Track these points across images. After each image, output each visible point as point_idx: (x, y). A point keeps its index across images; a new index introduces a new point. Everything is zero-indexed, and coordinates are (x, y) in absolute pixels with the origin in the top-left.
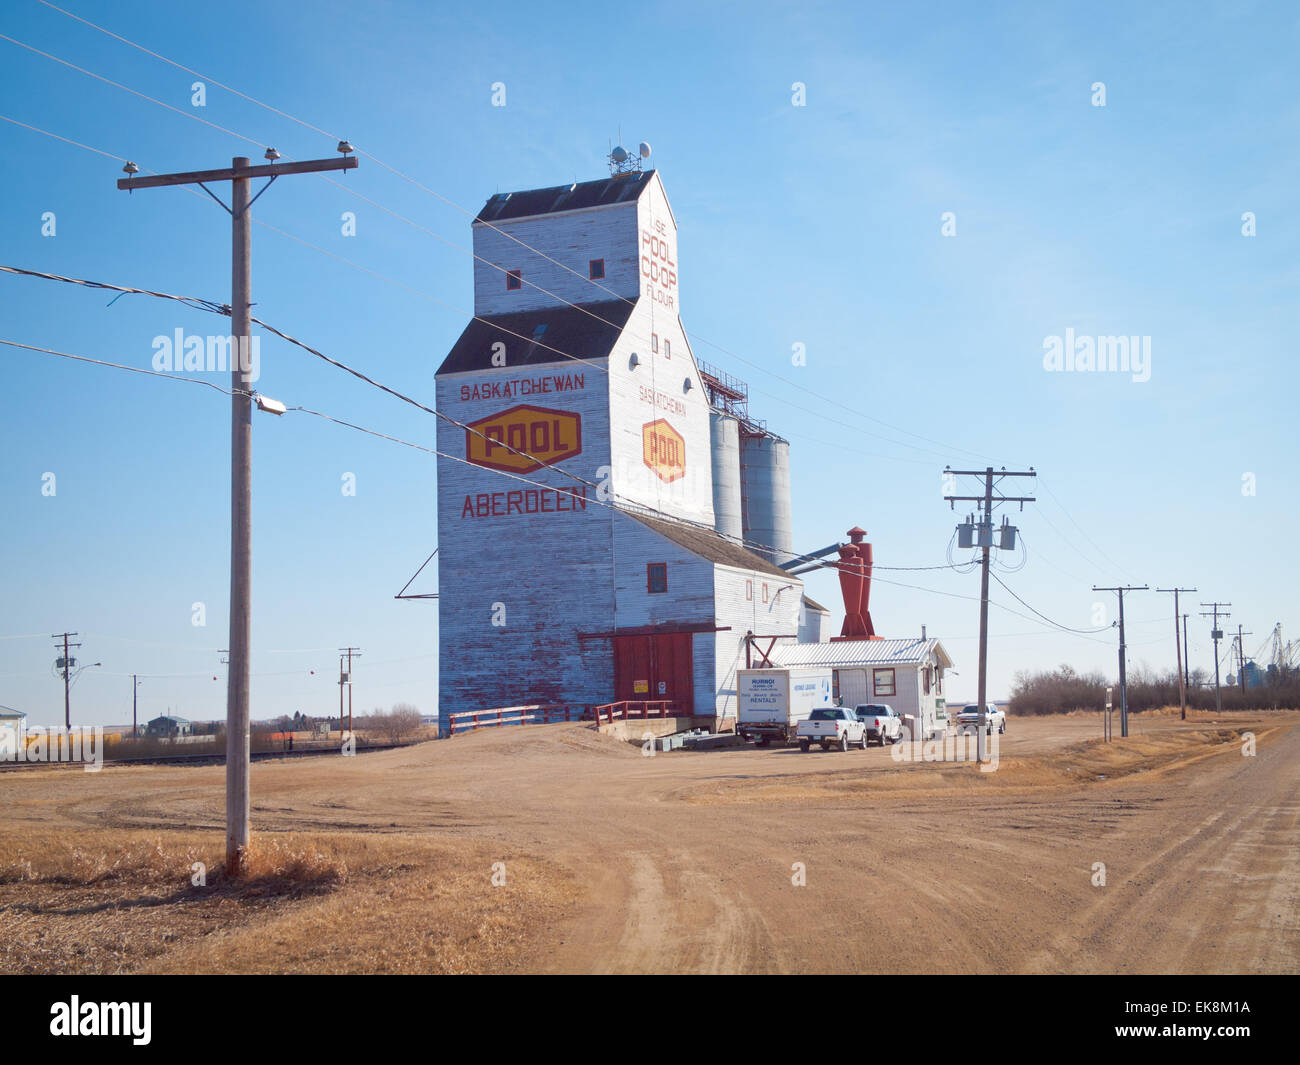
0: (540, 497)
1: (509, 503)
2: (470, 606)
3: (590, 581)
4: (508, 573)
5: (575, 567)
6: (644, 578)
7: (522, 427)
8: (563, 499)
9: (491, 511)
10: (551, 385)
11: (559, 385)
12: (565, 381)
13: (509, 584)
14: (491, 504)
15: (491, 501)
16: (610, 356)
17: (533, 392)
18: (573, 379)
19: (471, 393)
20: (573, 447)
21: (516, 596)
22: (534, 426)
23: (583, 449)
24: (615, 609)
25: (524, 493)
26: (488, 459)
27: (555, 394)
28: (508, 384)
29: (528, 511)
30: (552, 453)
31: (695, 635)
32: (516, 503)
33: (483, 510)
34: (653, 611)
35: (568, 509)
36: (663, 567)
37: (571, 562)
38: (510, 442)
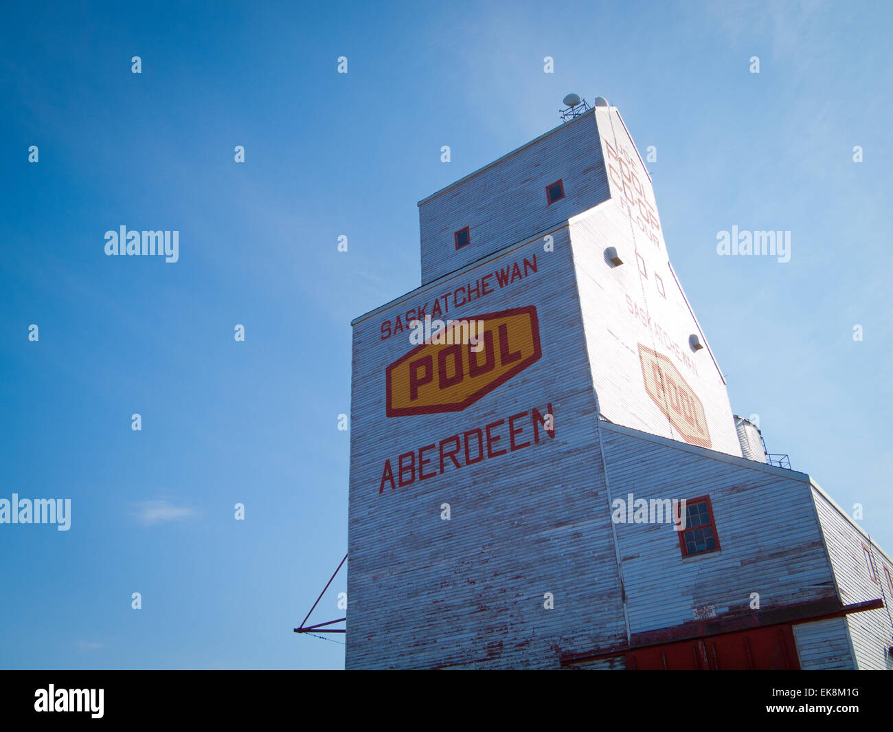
0: (485, 437)
1: (442, 456)
2: (388, 628)
3: (575, 555)
4: (443, 565)
5: (545, 534)
7: (457, 350)
8: (520, 431)
9: (417, 474)
10: (493, 283)
11: (503, 279)
12: (511, 272)
14: (417, 465)
15: (417, 460)
16: (572, 223)
17: (470, 300)
18: (521, 266)
19: (393, 327)
20: (528, 352)
21: (458, 601)
23: (544, 349)
24: (624, 598)
25: (462, 437)
26: (415, 404)
27: (499, 292)
28: (437, 302)
29: (469, 462)
30: (500, 370)
31: (796, 629)
32: (451, 454)
33: (407, 476)
34: (697, 592)
35: (528, 444)
36: (706, 499)
37: (536, 528)
38: (442, 372)
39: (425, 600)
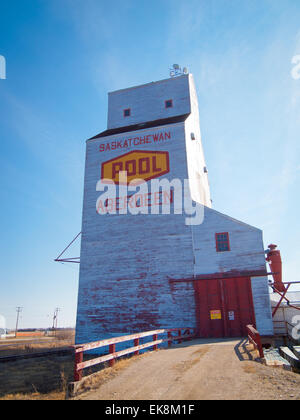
2: (99, 264)
3: (177, 246)
4: (124, 243)
5: (166, 237)
6: (214, 242)
7: (134, 162)
10: (151, 139)
11: (156, 138)
12: (159, 136)
13: (123, 250)
16: (186, 122)
17: (141, 143)
18: (164, 135)
19: (105, 148)
20: (164, 169)
21: (129, 257)
22: (141, 160)
23: (171, 169)
24: (194, 263)
27: (153, 143)
28: (126, 141)
30: (152, 174)
34: (220, 264)
36: (226, 235)
37: (164, 235)
38: (127, 170)
39: (115, 255)
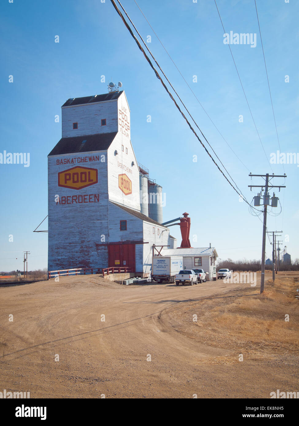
0: (83, 198)
1: (73, 199)
2: (59, 234)
3: (101, 226)
4: (72, 223)
5: (95, 221)
6: (119, 225)
7: (77, 174)
8: (91, 198)
9: (66, 202)
10: (88, 159)
11: (90, 159)
12: (92, 158)
13: (72, 227)
14: (66, 200)
15: (66, 199)
16: (108, 150)
17: (81, 162)
18: (95, 157)
19: (60, 162)
20: (95, 181)
21: (75, 231)
22: (82, 173)
23: (98, 181)
24: (109, 236)
25: (78, 196)
26: (66, 185)
27: (89, 163)
28: (73, 159)
29: (79, 203)
30: (88, 183)
31: (136, 245)
32: (75, 200)
33: (64, 202)
34: (122, 237)
35: (93, 202)
36: (125, 221)
37: (94, 220)
38: (73, 179)
39: (67, 230)
